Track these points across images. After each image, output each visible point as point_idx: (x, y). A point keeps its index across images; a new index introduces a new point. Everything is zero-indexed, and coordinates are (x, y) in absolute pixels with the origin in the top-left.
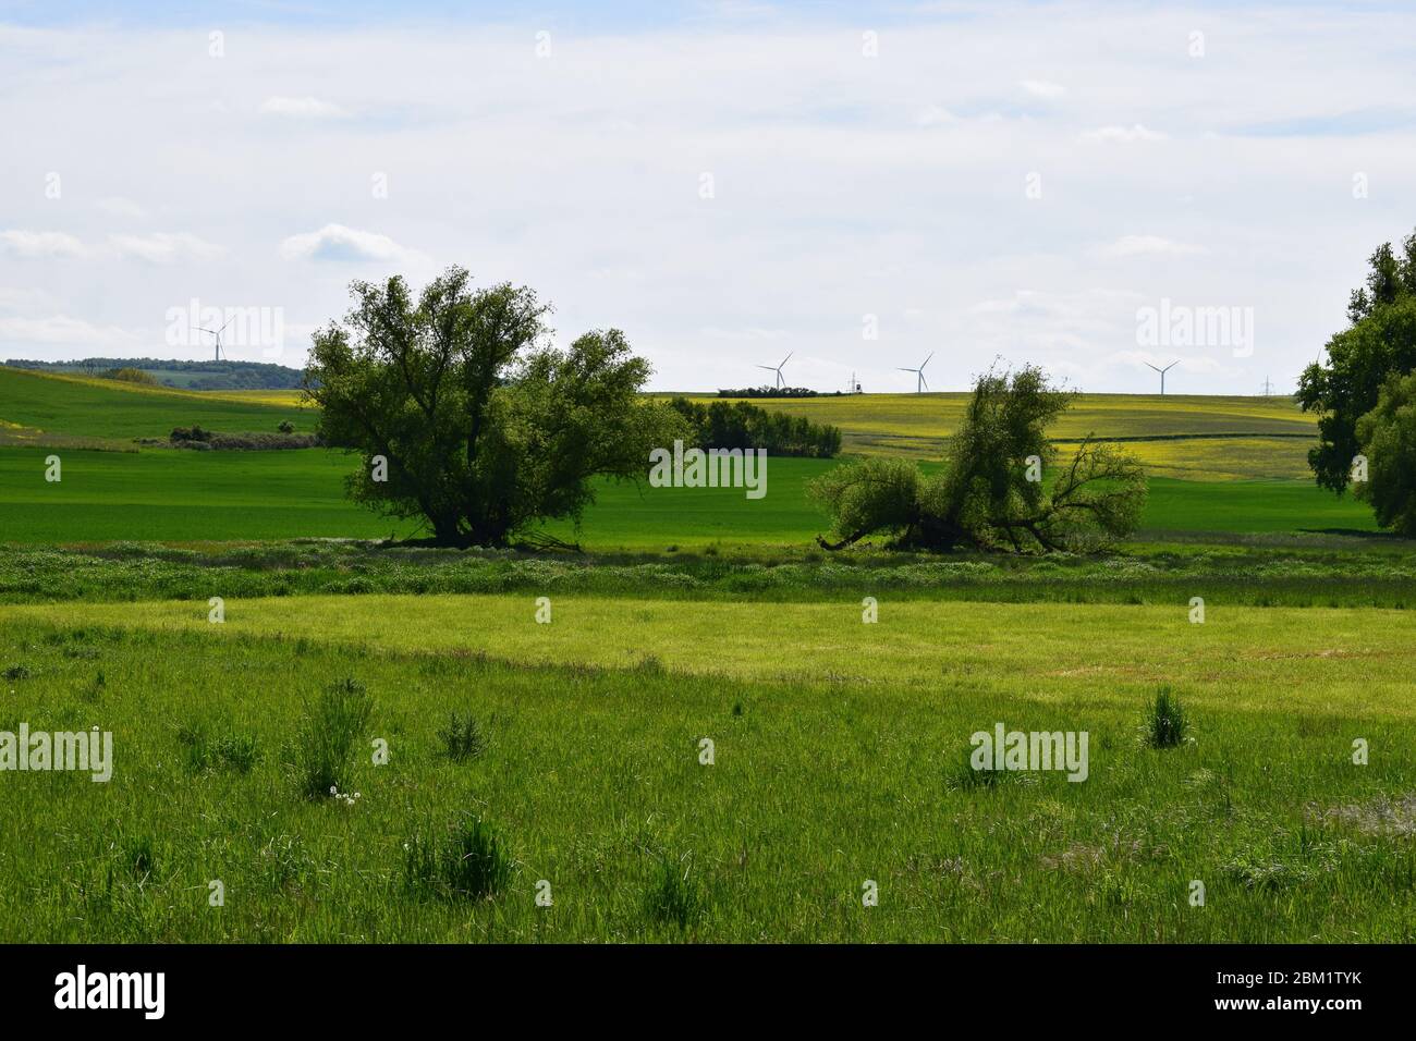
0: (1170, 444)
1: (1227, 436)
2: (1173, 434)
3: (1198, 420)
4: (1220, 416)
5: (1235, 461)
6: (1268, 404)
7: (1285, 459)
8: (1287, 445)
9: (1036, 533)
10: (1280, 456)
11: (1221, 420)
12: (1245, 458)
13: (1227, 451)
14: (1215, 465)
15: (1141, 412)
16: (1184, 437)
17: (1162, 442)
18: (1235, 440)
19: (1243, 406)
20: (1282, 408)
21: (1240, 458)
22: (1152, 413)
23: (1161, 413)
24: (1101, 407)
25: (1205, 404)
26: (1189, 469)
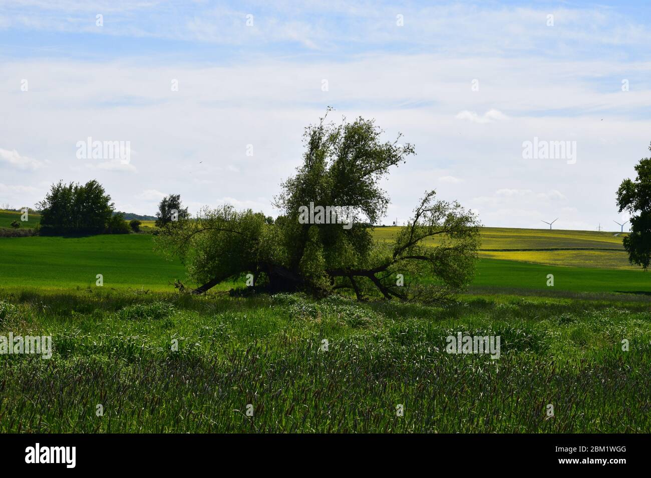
0: (549, 252)
1: (578, 249)
2: (550, 248)
3: (564, 241)
4: (576, 240)
5: (582, 261)
6: (599, 235)
7: (608, 261)
8: (609, 254)
9: (377, 281)
10: (605, 260)
11: (576, 242)
12: (587, 260)
13: (577, 256)
14: (571, 263)
15: (534, 237)
16: (556, 249)
17: (544, 252)
18: (582, 251)
19: (586, 235)
20: (606, 236)
21: (584, 260)
22: (541, 237)
23: (545, 238)
24: (515, 234)
25: (568, 234)
26: (558, 265)
